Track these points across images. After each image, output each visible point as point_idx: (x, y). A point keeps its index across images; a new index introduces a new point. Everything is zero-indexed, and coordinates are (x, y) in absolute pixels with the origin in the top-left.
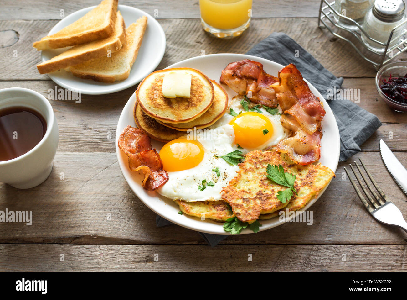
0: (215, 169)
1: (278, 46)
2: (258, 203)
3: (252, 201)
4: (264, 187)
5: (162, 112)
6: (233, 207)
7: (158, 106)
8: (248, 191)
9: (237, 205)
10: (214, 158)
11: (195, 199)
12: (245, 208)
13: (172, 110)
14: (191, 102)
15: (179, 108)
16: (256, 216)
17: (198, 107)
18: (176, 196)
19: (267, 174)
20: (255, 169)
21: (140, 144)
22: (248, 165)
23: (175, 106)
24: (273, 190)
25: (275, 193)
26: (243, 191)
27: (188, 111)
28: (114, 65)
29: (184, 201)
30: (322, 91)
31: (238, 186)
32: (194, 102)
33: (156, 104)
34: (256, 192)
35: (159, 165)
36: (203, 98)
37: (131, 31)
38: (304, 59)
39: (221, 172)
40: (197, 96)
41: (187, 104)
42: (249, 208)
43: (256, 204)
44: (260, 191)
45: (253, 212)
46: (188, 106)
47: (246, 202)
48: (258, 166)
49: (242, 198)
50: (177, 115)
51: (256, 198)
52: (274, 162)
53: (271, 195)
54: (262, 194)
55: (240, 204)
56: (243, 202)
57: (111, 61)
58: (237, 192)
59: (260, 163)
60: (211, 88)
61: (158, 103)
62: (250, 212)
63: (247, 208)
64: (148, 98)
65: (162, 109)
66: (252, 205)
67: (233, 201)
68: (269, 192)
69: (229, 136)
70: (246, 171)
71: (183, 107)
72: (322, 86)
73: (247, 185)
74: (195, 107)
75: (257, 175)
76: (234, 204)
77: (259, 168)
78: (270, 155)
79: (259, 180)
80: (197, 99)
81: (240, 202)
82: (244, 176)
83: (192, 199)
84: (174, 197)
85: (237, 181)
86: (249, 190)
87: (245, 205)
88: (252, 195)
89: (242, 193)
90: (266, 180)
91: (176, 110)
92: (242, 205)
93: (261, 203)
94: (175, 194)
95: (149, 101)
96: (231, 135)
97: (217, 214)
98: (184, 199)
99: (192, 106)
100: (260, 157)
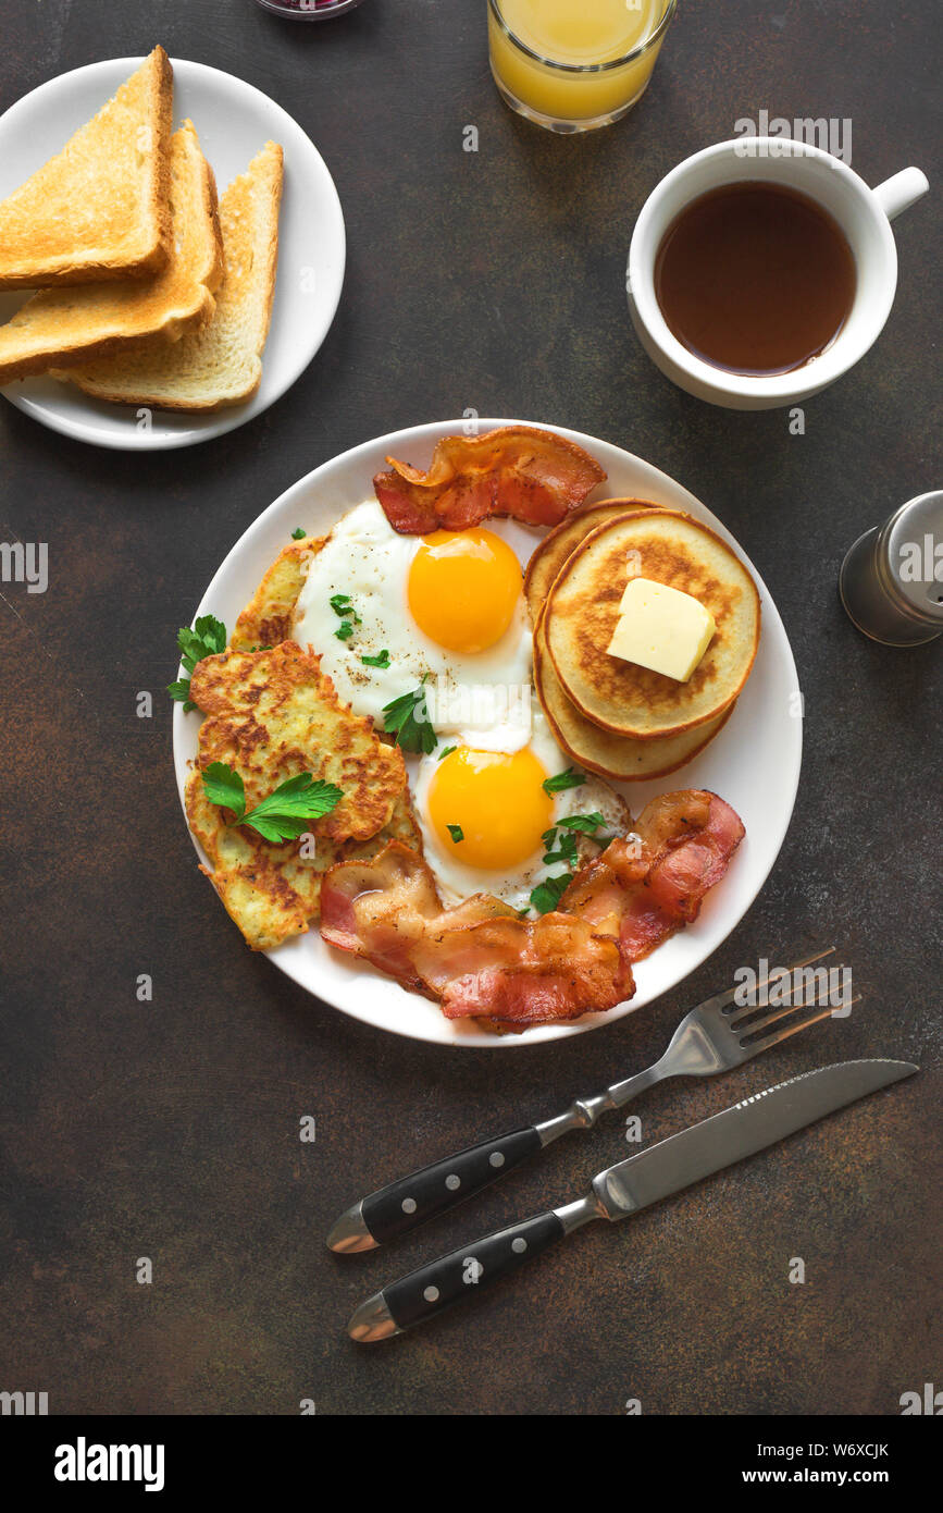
28: (208, 360)
37: (237, 213)
57: (196, 344)
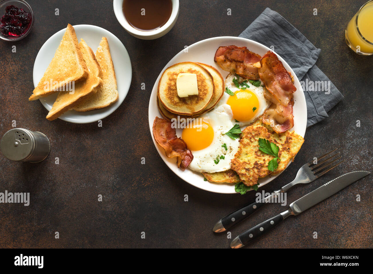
0: (223, 144)
1: (272, 25)
2: (255, 171)
3: (251, 170)
4: (258, 157)
5: (180, 108)
6: (240, 176)
7: (176, 104)
8: (248, 163)
9: (243, 174)
10: (221, 135)
11: (214, 171)
12: (248, 176)
13: (187, 106)
14: (199, 97)
15: (191, 103)
16: (255, 182)
17: (205, 100)
18: (201, 170)
19: (259, 146)
20: (250, 143)
21: (168, 131)
22: (246, 141)
23: (189, 102)
24: (264, 160)
25: (266, 162)
26: (245, 162)
27: (198, 105)
28: (105, 94)
29: (206, 173)
30: (304, 63)
31: (241, 158)
32: (201, 97)
33: (175, 103)
34: (254, 163)
35: (184, 146)
36: (207, 91)
37: (100, 57)
38: (291, 34)
39: (228, 146)
40: (202, 90)
41: (196, 99)
42: (250, 176)
43: (254, 172)
44: (256, 162)
45: (253, 179)
46: (198, 100)
47: (247, 172)
48: (252, 140)
49: (245, 168)
50: (191, 109)
51: (254, 167)
52: (263, 134)
53: (263, 164)
54: (257, 164)
55: (244, 174)
56: (246, 171)
57: (101, 92)
58: (241, 163)
59: (253, 137)
60: (211, 80)
61: (176, 102)
62: (251, 179)
63: (249, 176)
64: (168, 99)
65: (179, 106)
66: (252, 173)
67: (239, 172)
68: (262, 162)
69: (228, 114)
70: (245, 146)
71: (194, 102)
72: (304, 58)
73: (246, 157)
74: (203, 101)
75: (252, 148)
76: (240, 174)
77: (253, 142)
78: (259, 129)
79: (254, 152)
80: (203, 93)
81: (243, 171)
82: (244, 150)
83: (212, 171)
84: (199, 170)
85: (240, 155)
86: (248, 161)
87: (247, 174)
88: (251, 165)
89: (244, 164)
90: (259, 151)
91: (190, 105)
92: (246, 174)
93: (258, 172)
94: (200, 168)
95: (169, 101)
96: (230, 114)
97: (230, 180)
98: (207, 171)
99: (200, 100)
100: (253, 132)
